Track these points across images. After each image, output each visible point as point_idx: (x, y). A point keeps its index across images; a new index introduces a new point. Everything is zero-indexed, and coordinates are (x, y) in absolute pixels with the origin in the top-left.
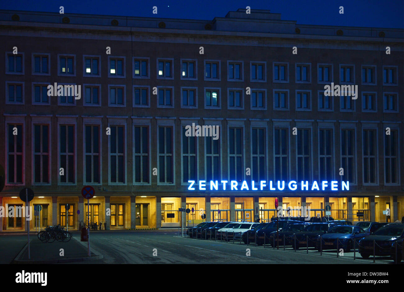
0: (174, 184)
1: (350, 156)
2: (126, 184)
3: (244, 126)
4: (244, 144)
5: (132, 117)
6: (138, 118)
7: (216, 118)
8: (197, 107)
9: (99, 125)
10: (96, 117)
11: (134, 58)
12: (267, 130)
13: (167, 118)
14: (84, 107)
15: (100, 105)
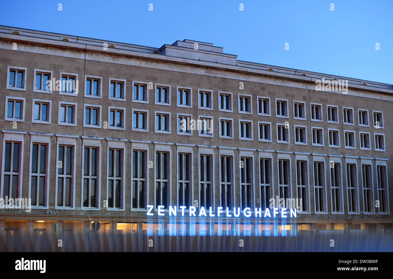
0: (124, 210)
1: (285, 186)
2: (74, 208)
3: (192, 152)
4: (193, 170)
5: (82, 137)
6: (89, 138)
7: (166, 142)
8: (147, 131)
9: (48, 144)
10: (45, 134)
11: (86, 76)
12: (213, 157)
13: (118, 140)
14: (32, 123)
15: (50, 123)
